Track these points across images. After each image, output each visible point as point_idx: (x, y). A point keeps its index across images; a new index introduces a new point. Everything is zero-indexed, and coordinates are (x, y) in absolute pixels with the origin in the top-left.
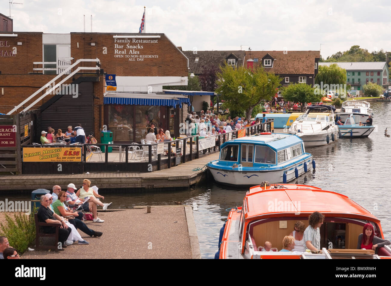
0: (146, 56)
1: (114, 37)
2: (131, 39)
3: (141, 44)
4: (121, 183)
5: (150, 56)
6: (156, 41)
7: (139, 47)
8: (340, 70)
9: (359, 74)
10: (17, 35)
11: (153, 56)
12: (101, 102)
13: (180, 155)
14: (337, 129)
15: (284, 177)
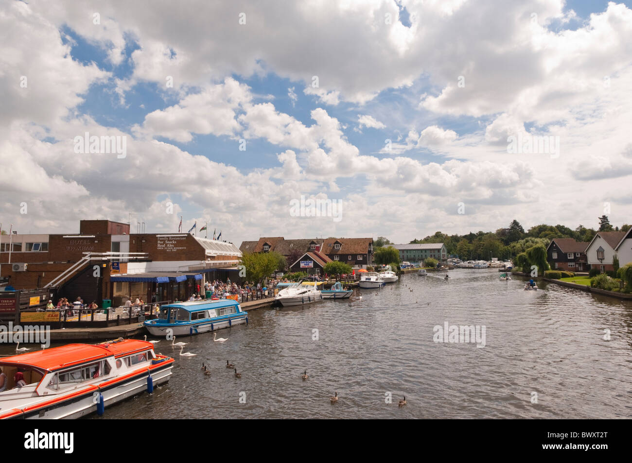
0: (178, 248)
1: (157, 236)
2: (168, 237)
3: (175, 240)
4: (75, 335)
5: (181, 248)
6: (185, 238)
7: (173, 242)
8: (394, 250)
9: (426, 252)
10: (94, 236)
11: (183, 248)
12: (108, 281)
13: (144, 315)
14: (319, 293)
15: (191, 330)
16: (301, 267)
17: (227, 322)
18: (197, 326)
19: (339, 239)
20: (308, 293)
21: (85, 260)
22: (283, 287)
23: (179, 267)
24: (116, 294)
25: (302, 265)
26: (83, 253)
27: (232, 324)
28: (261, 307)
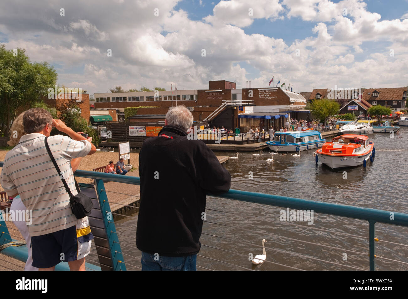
0: (272, 97)
1: (259, 89)
2: (266, 90)
3: (270, 92)
4: (227, 148)
5: (274, 97)
6: (276, 91)
7: (269, 94)
10: (222, 91)
11: (275, 97)
12: (237, 117)
13: (261, 138)
14: (371, 128)
15: (297, 148)
16: (348, 110)
17: (315, 145)
18: (300, 147)
19: (377, 89)
20: (364, 128)
21: (225, 105)
22: (344, 124)
23: (273, 109)
24: (241, 125)
25: (349, 108)
26: (222, 101)
27: (318, 146)
28: (329, 137)
